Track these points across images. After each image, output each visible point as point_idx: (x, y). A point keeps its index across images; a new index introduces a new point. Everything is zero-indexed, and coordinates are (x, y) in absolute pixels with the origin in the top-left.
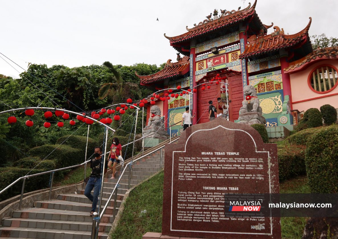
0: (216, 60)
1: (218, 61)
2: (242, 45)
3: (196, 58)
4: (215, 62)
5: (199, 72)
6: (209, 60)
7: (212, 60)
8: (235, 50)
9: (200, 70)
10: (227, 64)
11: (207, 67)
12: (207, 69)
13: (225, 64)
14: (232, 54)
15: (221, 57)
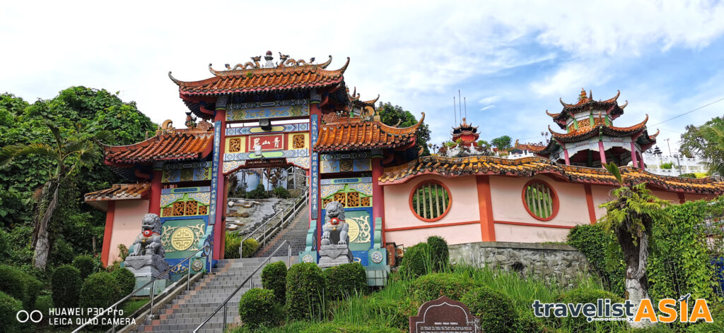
0: (266, 141)
2: (313, 125)
3: (226, 129)
4: (263, 144)
5: (230, 157)
7: (257, 139)
8: (301, 130)
9: (232, 153)
10: (285, 151)
11: (247, 150)
12: (247, 153)
13: (280, 150)
14: (294, 136)
15: (275, 137)
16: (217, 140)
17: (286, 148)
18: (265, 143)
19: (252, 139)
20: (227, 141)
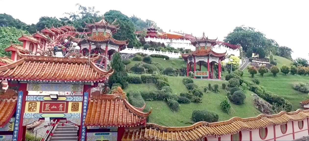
0: (54, 106)
1: (56, 107)
2: (85, 99)
3: (27, 96)
4: (52, 108)
5: (28, 115)
6: (44, 103)
7: (48, 104)
8: (77, 100)
9: (30, 113)
10: (65, 114)
11: (40, 111)
12: (41, 114)
13: (62, 113)
14: (72, 103)
15: (60, 104)
16: (19, 104)
17: (67, 112)
18: (54, 107)
19: (45, 104)
20: (27, 104)
